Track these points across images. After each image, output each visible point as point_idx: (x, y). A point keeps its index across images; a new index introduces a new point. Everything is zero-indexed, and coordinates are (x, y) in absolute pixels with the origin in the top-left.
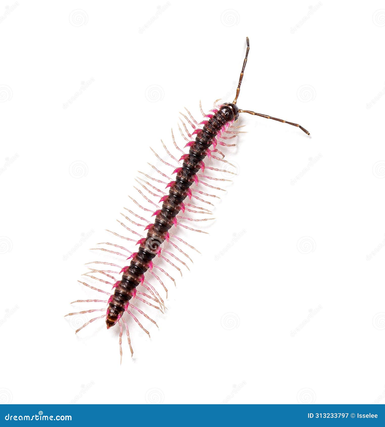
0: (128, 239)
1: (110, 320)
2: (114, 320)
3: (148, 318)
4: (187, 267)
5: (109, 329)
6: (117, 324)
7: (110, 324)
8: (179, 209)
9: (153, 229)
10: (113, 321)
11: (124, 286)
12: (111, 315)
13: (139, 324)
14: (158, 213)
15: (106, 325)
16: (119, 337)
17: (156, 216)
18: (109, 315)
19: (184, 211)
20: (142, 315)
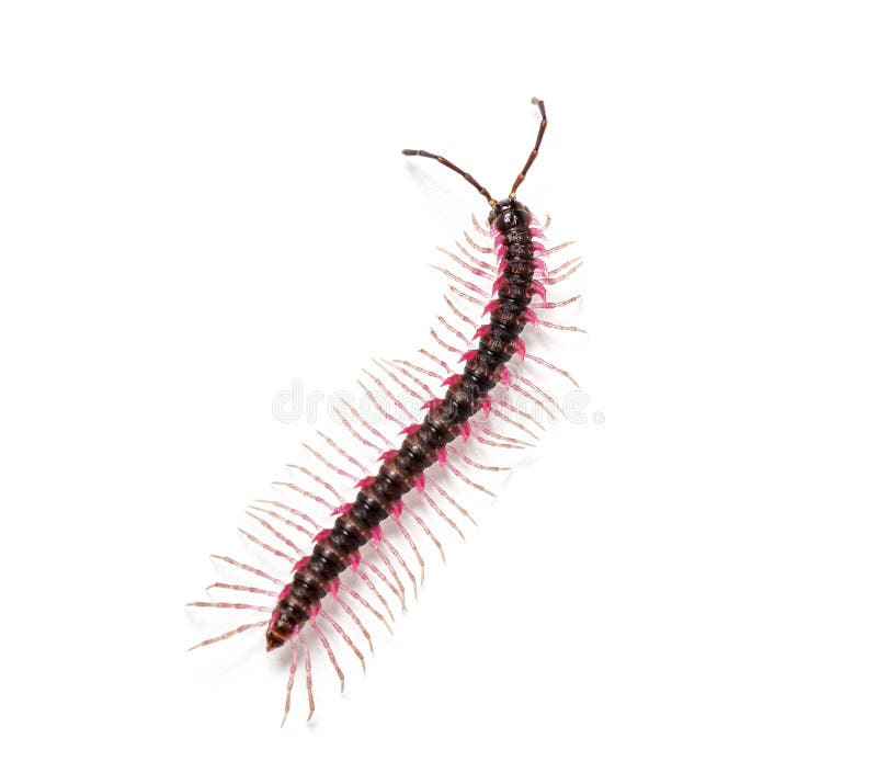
0: (341, 472)
1: (275, 634)
2: (285, 636)
3: (350, 643)
4: (442, 552)
5: (270, 653)
6: (287, 644)
7: (274, 641)
8: (457, 432)
9: (396, 461)
10: (282, 637)
11: (317, 569)
12: (280, 624)
13: (330, 653)
14: (414, 431)
15: (265, 643)
16: (288, 674)
17: (406, 434)
18: (276, 624)
19: (465, 440)
20: (340, 637)
